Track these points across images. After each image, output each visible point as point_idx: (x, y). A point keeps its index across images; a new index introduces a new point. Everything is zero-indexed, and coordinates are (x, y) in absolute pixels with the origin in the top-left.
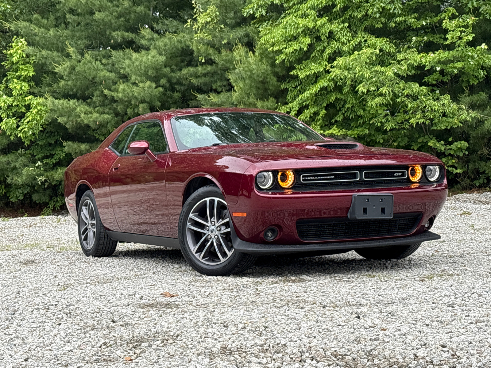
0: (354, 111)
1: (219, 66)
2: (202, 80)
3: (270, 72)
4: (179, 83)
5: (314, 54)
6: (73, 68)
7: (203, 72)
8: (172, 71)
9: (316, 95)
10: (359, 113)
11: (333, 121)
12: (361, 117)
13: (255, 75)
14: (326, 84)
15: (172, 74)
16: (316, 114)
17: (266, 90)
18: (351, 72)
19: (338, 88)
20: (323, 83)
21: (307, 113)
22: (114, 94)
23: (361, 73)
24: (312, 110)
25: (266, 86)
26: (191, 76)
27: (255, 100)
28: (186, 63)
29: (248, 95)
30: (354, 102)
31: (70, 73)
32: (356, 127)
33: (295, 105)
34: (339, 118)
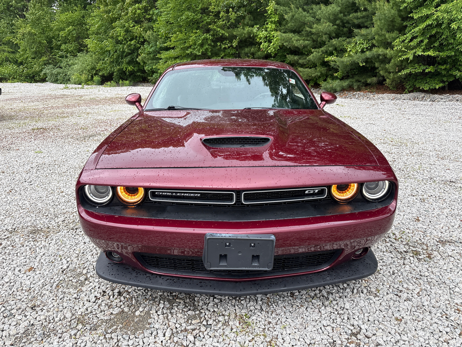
0: (447, 40)
1: (370, 12)
2: (360, 21)
3: (396, 15)
4: (348, 22)
5: (426, 3)
6: (293, 16)
7: (361, 16)
8: (345, 15)
9: (424, 29)
10: (450, 42)
11: (432, 46)
12: (452, 44)
13: (387, 17)
14: (430, 23)
15: (344, 18)
16: (422, 41)
17: (394, 26)
18: (448, 14)
19: (439, 25)
20: (429, 22)
21: (415, 42)
22: (312, 30)
23: (456, 16)
24: (419, 39)
25: (394, 23)
26: (355, 18)
27: (385, 32)
28: (354, 10)
29: (382, 30)
30: (448, 34)
31: (292, 19)
32: (447, 50)
33: (409, 36)
34: (436, 45)
